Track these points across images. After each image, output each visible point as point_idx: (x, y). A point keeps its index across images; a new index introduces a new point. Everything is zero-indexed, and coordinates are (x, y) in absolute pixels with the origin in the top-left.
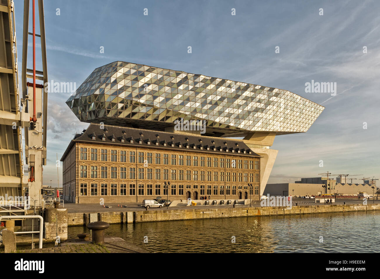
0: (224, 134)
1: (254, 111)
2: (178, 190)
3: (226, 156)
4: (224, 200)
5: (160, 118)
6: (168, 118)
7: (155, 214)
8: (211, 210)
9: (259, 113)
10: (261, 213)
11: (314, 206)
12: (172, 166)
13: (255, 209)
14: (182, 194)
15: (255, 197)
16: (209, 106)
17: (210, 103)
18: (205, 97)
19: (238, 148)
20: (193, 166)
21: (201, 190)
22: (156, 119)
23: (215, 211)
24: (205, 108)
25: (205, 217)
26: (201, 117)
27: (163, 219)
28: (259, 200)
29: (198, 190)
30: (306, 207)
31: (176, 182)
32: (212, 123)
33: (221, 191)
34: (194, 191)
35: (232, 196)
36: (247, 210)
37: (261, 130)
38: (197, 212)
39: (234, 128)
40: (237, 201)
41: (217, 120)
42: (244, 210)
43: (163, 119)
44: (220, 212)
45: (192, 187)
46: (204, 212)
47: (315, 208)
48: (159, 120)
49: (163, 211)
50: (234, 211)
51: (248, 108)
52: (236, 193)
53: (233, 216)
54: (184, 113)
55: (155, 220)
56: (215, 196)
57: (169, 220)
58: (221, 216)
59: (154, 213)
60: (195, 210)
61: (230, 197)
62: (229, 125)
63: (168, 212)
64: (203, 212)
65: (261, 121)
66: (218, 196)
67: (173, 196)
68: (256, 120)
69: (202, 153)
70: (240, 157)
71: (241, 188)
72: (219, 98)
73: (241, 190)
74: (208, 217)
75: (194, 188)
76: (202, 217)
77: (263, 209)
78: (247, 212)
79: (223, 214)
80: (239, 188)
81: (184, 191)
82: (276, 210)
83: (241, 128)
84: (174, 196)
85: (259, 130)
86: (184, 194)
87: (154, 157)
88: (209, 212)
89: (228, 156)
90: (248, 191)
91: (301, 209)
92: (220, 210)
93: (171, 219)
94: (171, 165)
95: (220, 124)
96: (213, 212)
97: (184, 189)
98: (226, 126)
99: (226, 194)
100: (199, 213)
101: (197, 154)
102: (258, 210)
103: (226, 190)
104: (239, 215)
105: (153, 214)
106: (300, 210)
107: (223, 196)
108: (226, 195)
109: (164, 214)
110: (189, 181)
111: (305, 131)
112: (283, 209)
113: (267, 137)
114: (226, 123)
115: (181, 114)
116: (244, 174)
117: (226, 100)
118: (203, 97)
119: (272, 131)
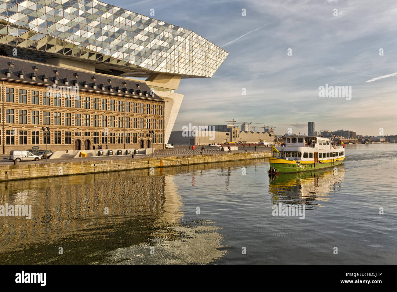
0: (123, 72)
1: (157, 49)
2: (64, 138)
3: (126, 98)
4: (122, 150)
5: (39, 46)
6: (49, 46)
7: (28, 169)
8: (105, 162)
9: (163, 53)
10: (164, 163)
11: (218, 155)
12: (56, 108)
13: (157, 159)
14: (70, 143)
15: (158, 145)
16: (105, 38)
17: (106, 34)
18: (100, 26)
19: (139, 89)
20: (84, 109)
21: (95, 138)
22: (34, 47)
23: (110, 163)
24: (100, 39)
25: (97, 170)
26: (95, 50)
27: (40, 175)
28: (163, 149)
29: (91, 138)
30: (210, 156)
31: (61, 128)
32: (108, 58)
33: (119, 140)
34: (85, 140)
35: (133, 145)
36: (148, 161)
37: (165, 72)
38: (86, 164)
39: (134, 67)
40: (137, 151)
41: (115, 55)
42: (145, 161)
43: (43, 48)
44: (116, 164)
45: (83, 134)
46: (96, 165)
47: (219, 157)
48: (37, 48)
49: (40, 165)
50: (132, 162)
51: (151, 45)
52: (138, 141)
53: (132, 168)
54: (73, 43)
55: (28, 176)
56: (112, 145)
57: (48, 176)
58: (117, 168)
59: (26, 168)
60: (84, 162)
61: (130, 146)
62: (129, 62)
63: (46, 166)
64: (94, 164)
65: (165, 61)
66: (115, 145)
67: (57, 146)
68: (160, 60)
69: (95, 93)
70: (142, 100)
71: (143, 136)
72: (116, 29)
73: (143, 138)
74: (101, 170)
75: (85, 135)
76: (93, 171)
77: (166, 159)
78: (148, 163)
79: (119, 166)
80: (141, 136)
81: (72, 139)
82: (180, 159)
83: (143, 67)
84: (59, 146)
85: (163, 71)
86: (72, 143)
87: (30, 95)
88: (101, 165)
89: (128, 99)
90: (150, 139)
91: (205, 157)
92: (116, 161)
93: (51, 174)
94: (54, 106)
95: (119, 61)
96: (107, 164)
97: (72, 136)
98: (125, 63)
99: (125, 142)
100: (89, 165)
101: (90, 94)
102: (160, 161)
103: (125, 138)
104: (139, 167)
105: (25, 170)
106: (205, 159)
107: (122, 145)
108: (125, 144)
109: (40, 168)
110: (78, 127)
111: (210, 76)
112: (187, 159)
113: (172, 79)
114: (125, 60)
115: (67, 43)
116: (146, 120)
117: (125, 33)
118: (97, 27)
119: (177, 73)
